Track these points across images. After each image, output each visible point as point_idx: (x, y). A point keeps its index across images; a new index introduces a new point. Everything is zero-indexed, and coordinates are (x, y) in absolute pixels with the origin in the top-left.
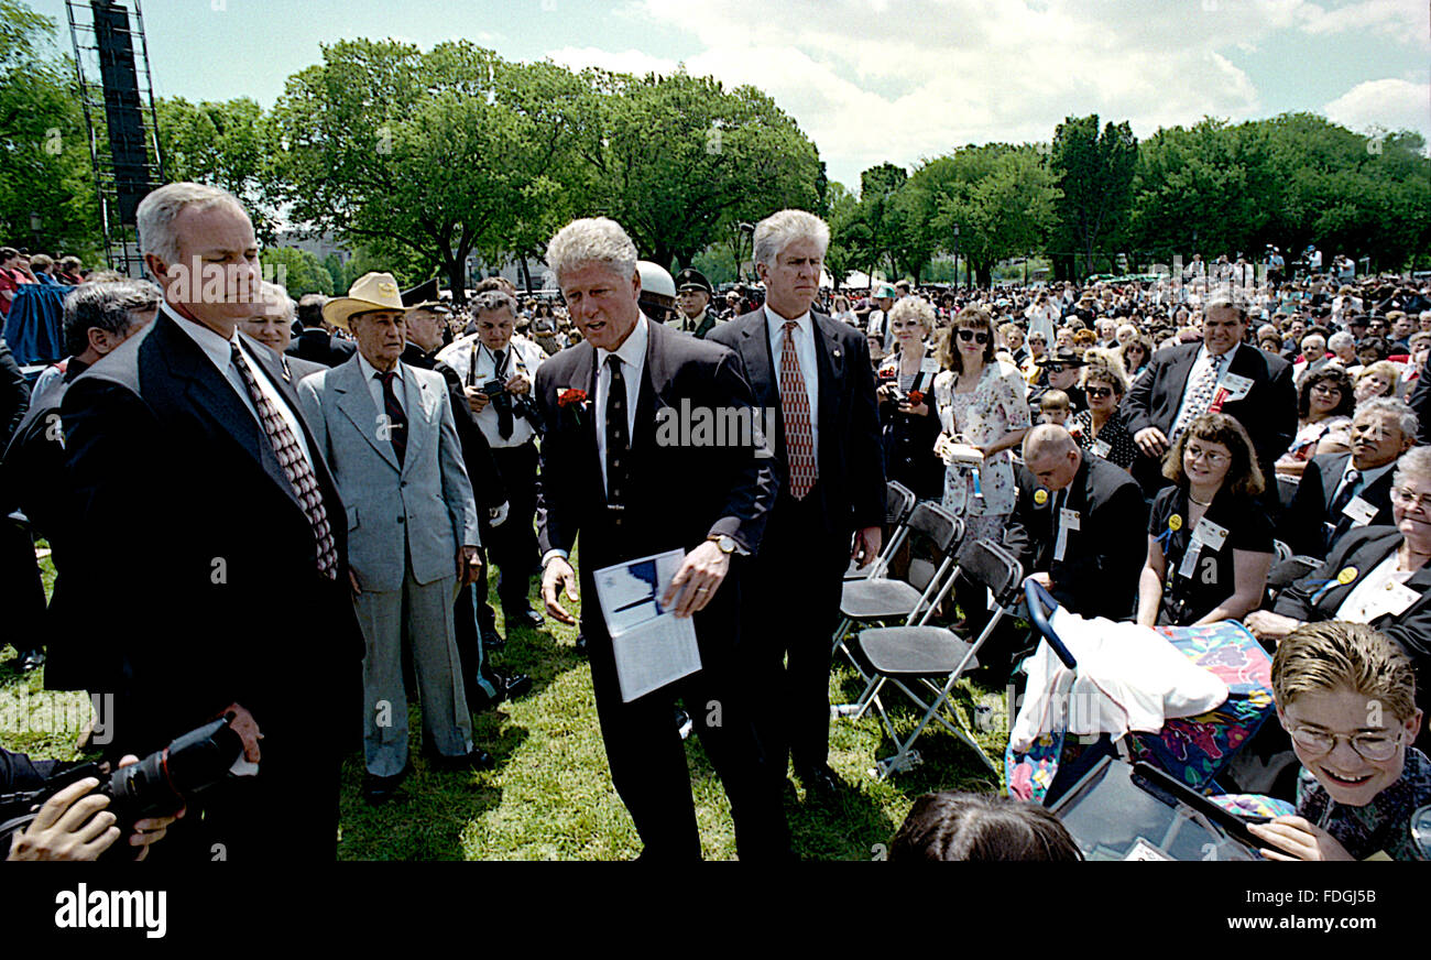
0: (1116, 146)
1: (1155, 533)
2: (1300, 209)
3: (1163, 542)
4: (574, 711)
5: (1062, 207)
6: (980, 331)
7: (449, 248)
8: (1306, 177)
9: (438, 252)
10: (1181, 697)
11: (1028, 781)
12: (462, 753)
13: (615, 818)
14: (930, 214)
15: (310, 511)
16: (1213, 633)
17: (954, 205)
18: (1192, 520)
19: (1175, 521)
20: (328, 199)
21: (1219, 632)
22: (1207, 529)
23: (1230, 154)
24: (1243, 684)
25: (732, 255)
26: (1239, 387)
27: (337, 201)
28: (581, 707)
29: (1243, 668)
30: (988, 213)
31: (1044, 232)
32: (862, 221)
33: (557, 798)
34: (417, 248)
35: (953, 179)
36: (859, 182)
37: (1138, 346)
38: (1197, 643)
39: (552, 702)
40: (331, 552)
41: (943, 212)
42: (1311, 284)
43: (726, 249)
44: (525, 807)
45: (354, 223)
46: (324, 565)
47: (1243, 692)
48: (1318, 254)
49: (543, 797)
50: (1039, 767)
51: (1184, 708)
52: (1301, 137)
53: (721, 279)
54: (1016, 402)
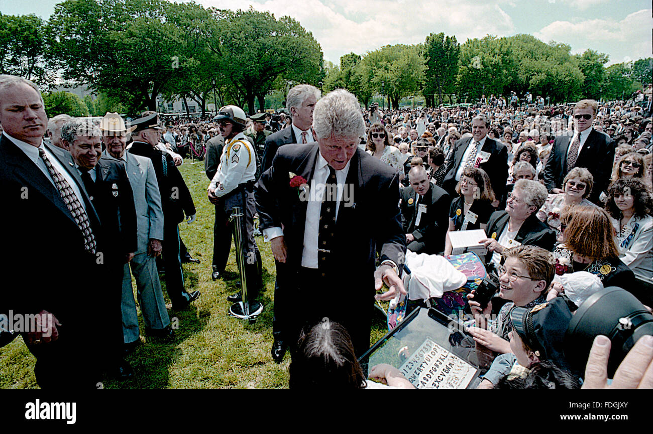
0: (450, 47)
1: (452, 217)
2: (524, 76)
3: (454, 220)
4: (211, 305)
5: (428, 73)
6: (381, 133)
7: (148, 93)
8: (526, 62)
9: (141, 95)
10: (450, 283)
11: (395, 321)
12: (161, 328)
13: (229, 349)
14: (372, 77)
15: (80, 224)
16: (465, 257)
17: (380, 72)
18: (465, 212)
19: (459, 211)
20: (83, 68)
21: (467, 256)
22: (470, 215)
23: (497, 51)
24: (474, 276)
25: (283, 96)
26: (485, 157)
27: (88, 69)
28: (213, 303)
29: (474, 270)
30: (396, 76)
31: (421, 84)
32: (341, 79)
33: (204, 343)
34: (131, 93)
35: (381, 61)
36: (340, 62)
37: (454, 137)
38: (459, 261)
39: (201, 302)
40: (92, 241)
41: (376, 76)
42: (529, 108)
43: (280, 93)
44: (189, 348)
45: (98, 80)
46: (88, 247)
47: (472, 279)
48: (531, 95)
49: (197, 343)
50: (399, 315)
51: (451, 287)
52: (525, 45)
53: (278, 106)
54: (398, 163)
